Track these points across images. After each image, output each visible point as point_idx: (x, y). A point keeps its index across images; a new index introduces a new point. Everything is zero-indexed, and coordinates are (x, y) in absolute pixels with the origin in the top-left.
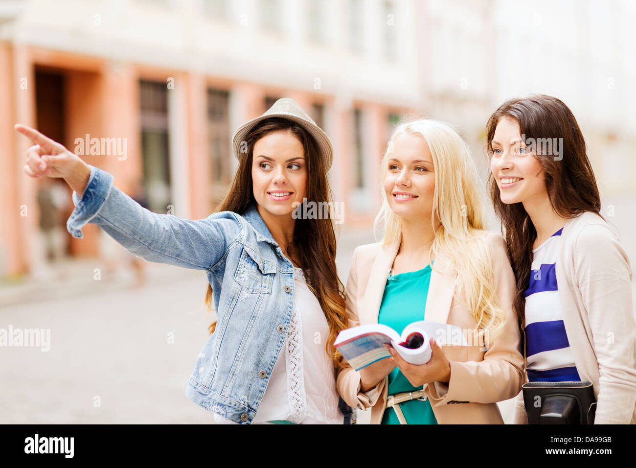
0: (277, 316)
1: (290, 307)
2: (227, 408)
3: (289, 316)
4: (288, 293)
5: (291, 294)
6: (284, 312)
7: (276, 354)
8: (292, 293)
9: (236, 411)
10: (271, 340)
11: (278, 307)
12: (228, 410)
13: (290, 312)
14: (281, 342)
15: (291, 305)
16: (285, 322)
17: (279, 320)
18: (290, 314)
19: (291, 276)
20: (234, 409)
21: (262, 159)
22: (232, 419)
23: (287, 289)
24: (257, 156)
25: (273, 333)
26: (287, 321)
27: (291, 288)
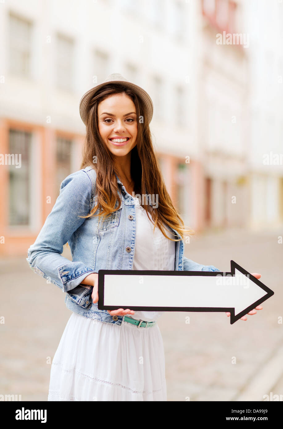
0: (124, 241)
1: (134, 231)
2: (101, 314)
3: (134, 238)
4: (132, 220)
5: (134, 221)
6: (129, 236)
7: (130, 268)
8: (134, 219)
9: (107, 315)
10: (124, 259)
11: (124, 234)
12: (102, 315)
13: (134, 234)
14: (131, 258)
15: (134, 229)
16: (131, 243)
17: (126, 243)
18: (134, 236)
19: (133, 207)
20: (106, 313)
21: (105, 115)
22: (106, 321)
23: (131, 217)
24: (101, 113)
25: (124, 254)
26: (133, 242)
27: (133, 216)
